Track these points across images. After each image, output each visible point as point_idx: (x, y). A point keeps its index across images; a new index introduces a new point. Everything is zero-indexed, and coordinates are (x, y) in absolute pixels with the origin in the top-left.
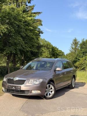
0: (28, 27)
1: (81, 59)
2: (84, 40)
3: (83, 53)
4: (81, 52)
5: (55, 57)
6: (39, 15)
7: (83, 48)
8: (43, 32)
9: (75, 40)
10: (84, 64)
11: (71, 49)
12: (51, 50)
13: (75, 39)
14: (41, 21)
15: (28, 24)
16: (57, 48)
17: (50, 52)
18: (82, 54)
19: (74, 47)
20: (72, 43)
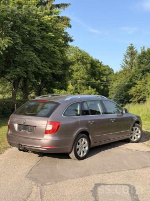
1: (138, 82)
3: (143, 71)
4: (139, 70)
5: (97, 78)
6: (66, 8)
7: (142, 63)
9: (131, 48)
10: (144, 90)
12: (89, 66)
13: (130, 46)
14: (68, 19)
19: (128, 60)
20: (126, 53)
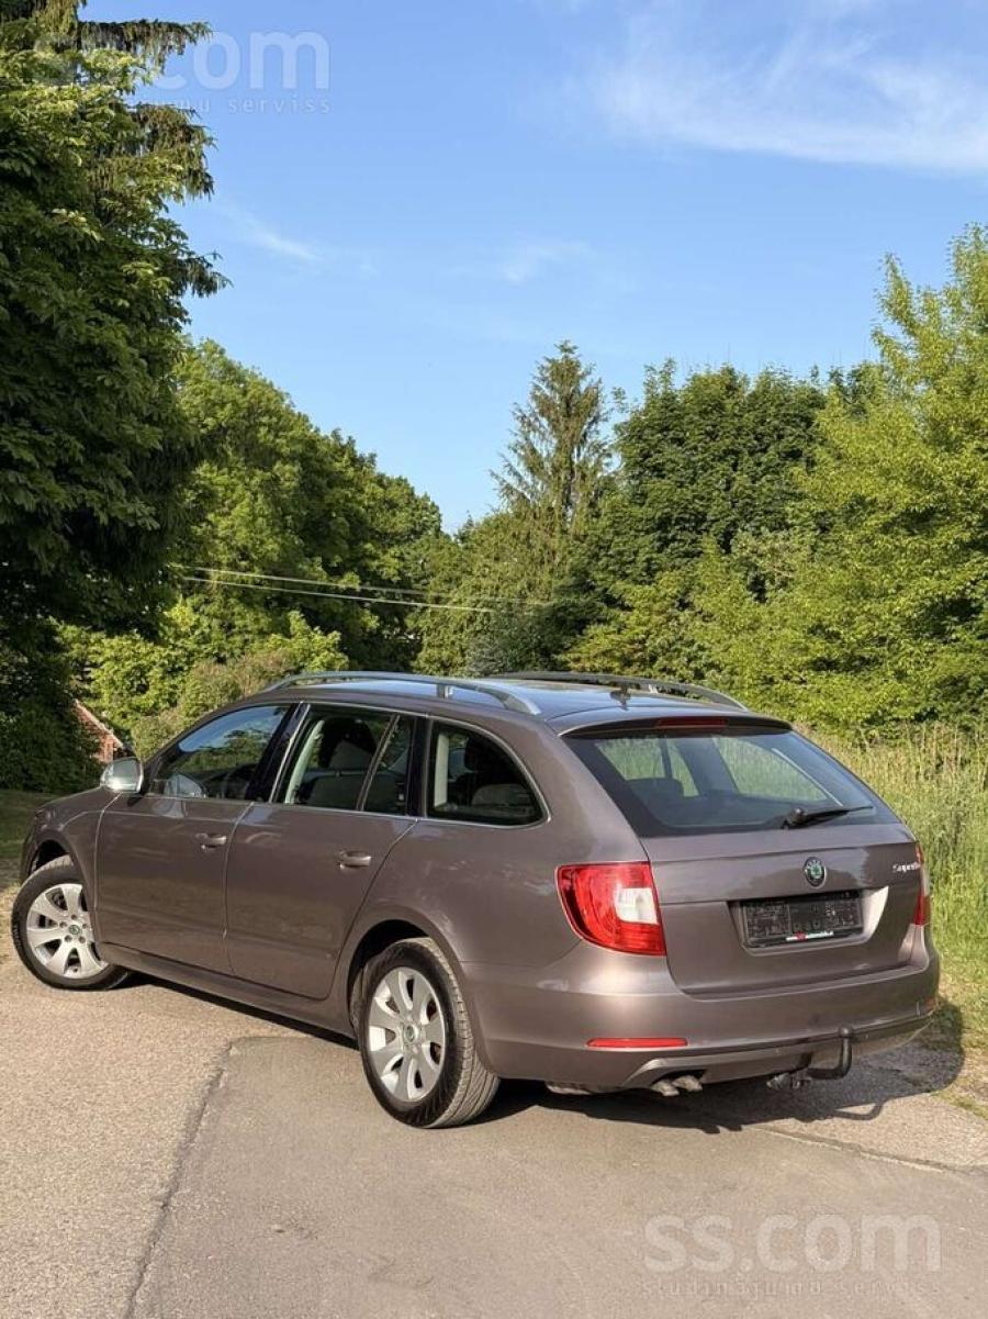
0: (32, 210)
1: (634, 593)
2: (666, 376)
3: (664, 524)
4: (637, 511)
6: (172, 58)
7: (658, 470)
8: (216, 267)
9: (564, 372)
10: (668, 649)
11: (521, 468)
12: (288, 473)
13: (559, 356)
14: (189, 133)
15: (43, 166)
16: (361, 449)
17: (276, 502)
18: (647, 542)
19: (546, 448)
20: (529, 406)
